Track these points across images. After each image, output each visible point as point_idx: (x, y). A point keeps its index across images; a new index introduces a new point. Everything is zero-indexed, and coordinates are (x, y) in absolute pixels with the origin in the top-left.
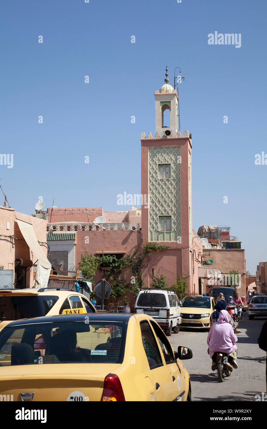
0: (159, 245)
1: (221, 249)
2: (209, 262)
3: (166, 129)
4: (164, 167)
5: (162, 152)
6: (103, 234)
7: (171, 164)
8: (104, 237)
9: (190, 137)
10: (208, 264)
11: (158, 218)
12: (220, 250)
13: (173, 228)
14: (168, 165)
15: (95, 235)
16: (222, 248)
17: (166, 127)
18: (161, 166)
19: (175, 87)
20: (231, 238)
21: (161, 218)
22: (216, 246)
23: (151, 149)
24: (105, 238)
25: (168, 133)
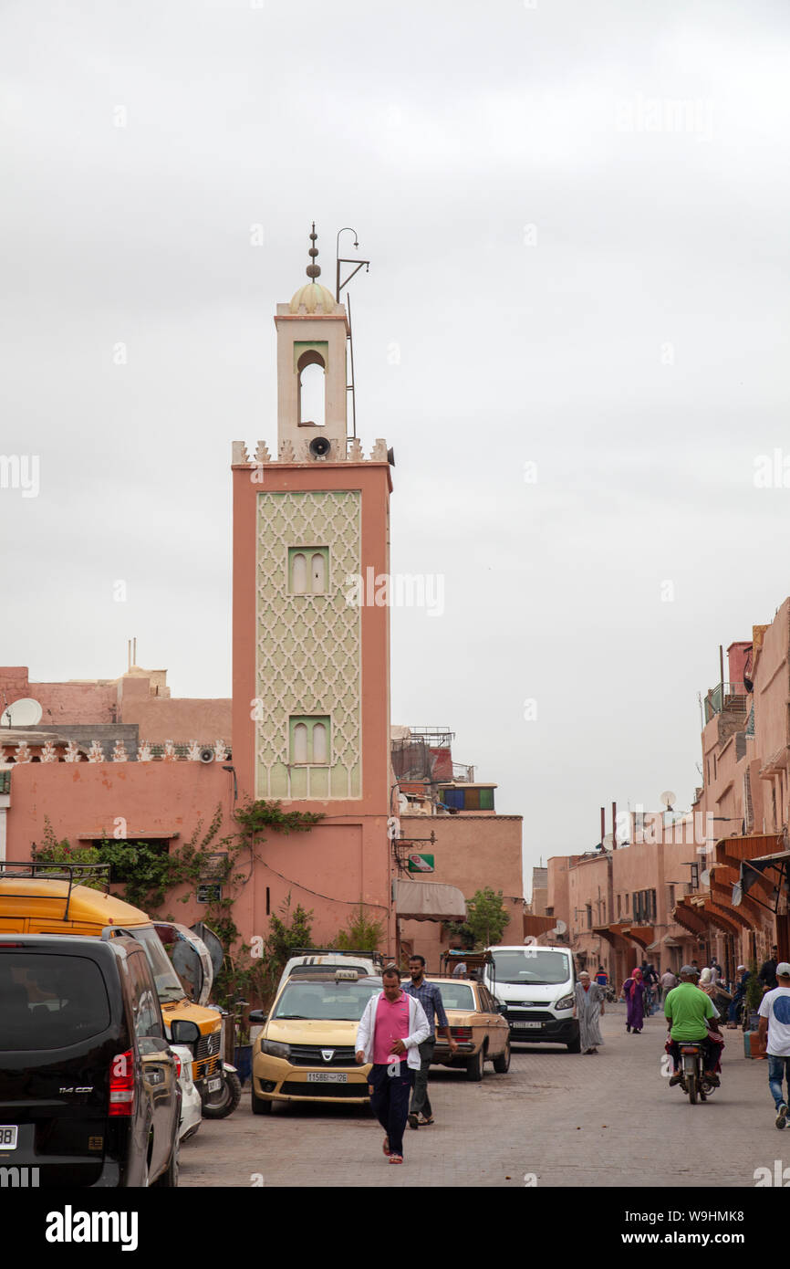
0: (289, 811)
1: (435, 813)
2: (423, 864)
3: (313, 434)
4: (309, 555)
5: (299, 506)
6: (105, 774)
7: (330, 548)
8: (105, 782)
9: (389, 460)
10: (419, 871)
11: (288, 722)
12: (432, 817)
13: (335, 754)
14: (321, 552)
15: (77, 776)
16: (438, 808)
17: (310, 425)
18: (297, 553)
19: (341, 291)
20: (457, 772)
21: (297, 722)
22: (419, 805)
23: (266, 498)
24: (109, 787)
25: (320, 447)
